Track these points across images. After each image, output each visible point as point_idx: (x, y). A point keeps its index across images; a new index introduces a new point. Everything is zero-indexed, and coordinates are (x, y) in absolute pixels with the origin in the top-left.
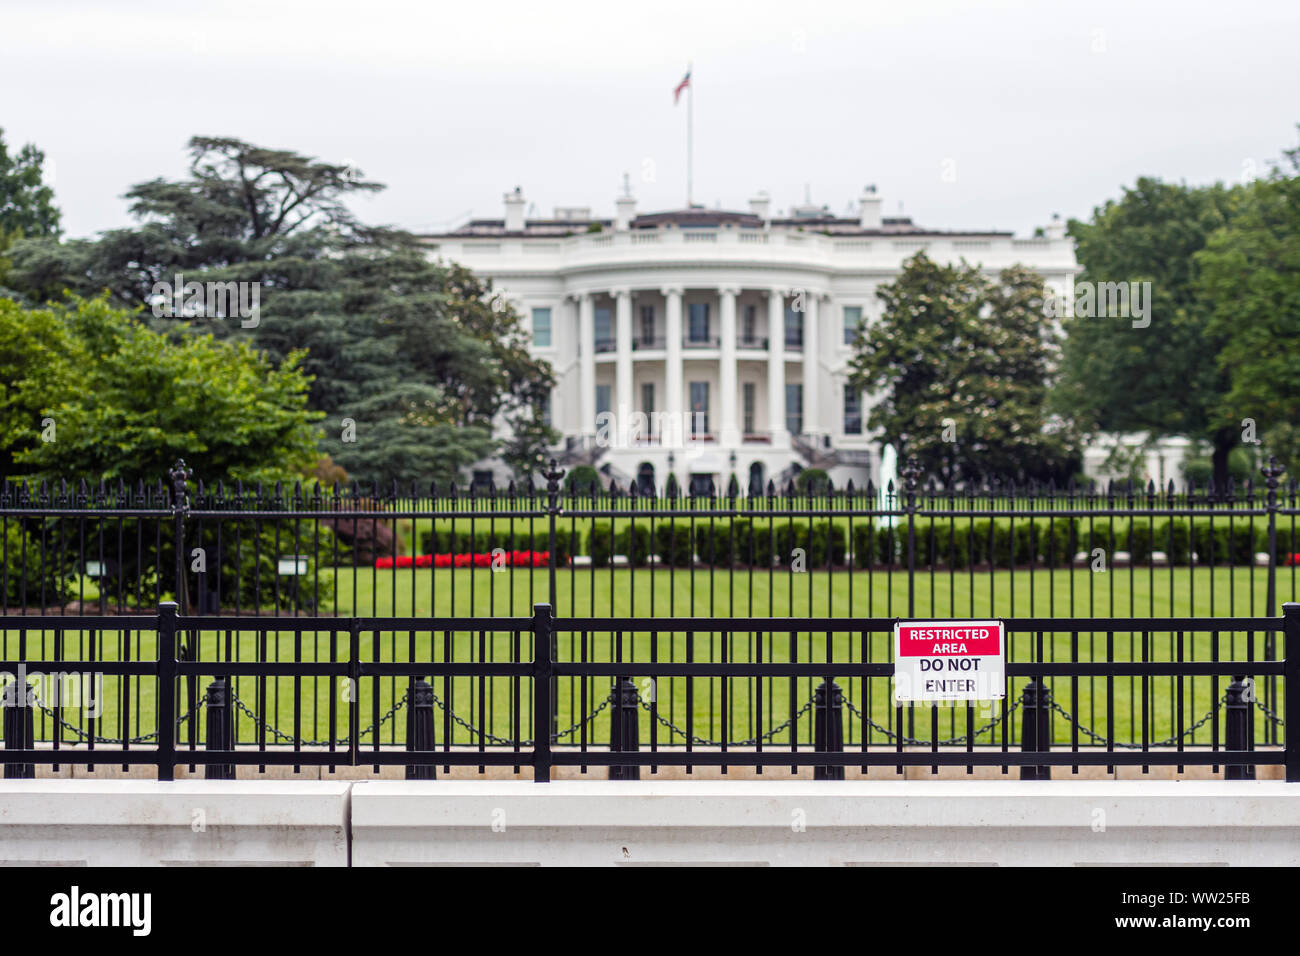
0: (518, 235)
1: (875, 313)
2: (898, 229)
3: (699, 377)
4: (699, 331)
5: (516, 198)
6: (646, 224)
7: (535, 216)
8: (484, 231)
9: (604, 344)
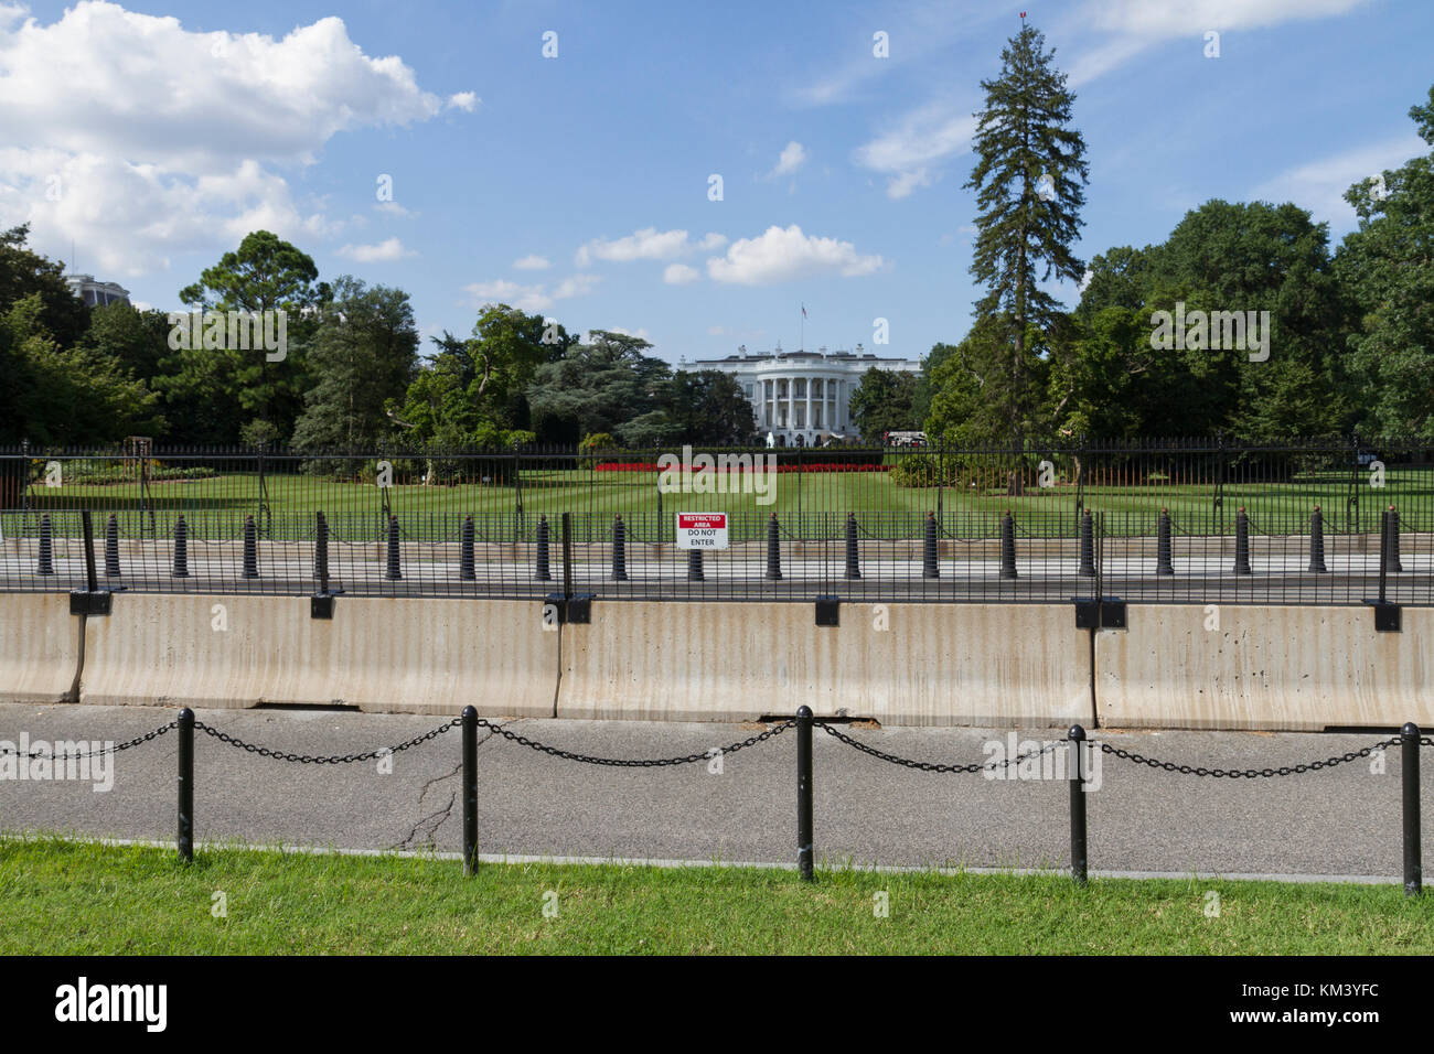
0: (742, 361)
1: (859, 385)
2: (870, 358)
3: (800, 407)
4: (800, 393)
5: (743, 348)
6: (784, 357)
7: (749, 355)
8: (733, 360)
9: (768, 396)
